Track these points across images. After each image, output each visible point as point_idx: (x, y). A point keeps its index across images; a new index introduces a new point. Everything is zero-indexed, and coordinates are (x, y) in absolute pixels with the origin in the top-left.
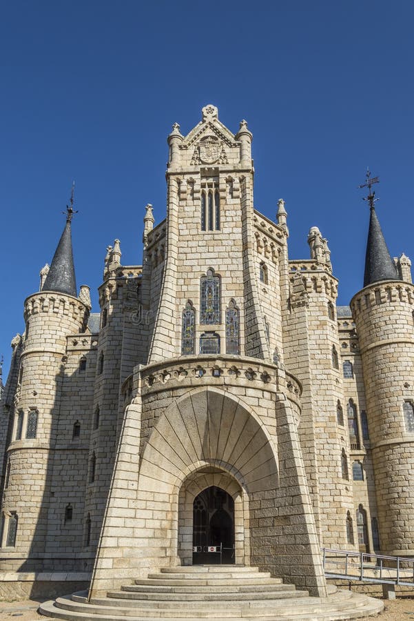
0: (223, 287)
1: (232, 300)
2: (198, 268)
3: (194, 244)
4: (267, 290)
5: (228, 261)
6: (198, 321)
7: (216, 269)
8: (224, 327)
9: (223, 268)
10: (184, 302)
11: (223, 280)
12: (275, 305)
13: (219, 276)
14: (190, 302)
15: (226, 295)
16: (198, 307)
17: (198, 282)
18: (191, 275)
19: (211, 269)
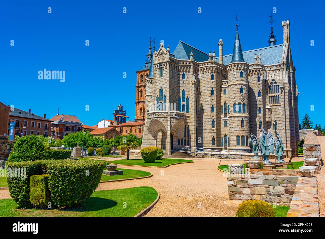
0: (163, 92)
1: (165, 95)
2: (159, 88)
3: (158, 81)
4: (185, 81)
5: (164, 85)
6: (159, 100)
7: (162, 87)
8: (163, 101)
9: (163, 87)
10: (157, 95)
11: (163, 90)
12: (188, 84)
13: (162, 89)
14: (158, 96)
15: (164, 94)
16: (159, 97)
17: (159, 91)
18: (158, 89)
19: (161, 88)
